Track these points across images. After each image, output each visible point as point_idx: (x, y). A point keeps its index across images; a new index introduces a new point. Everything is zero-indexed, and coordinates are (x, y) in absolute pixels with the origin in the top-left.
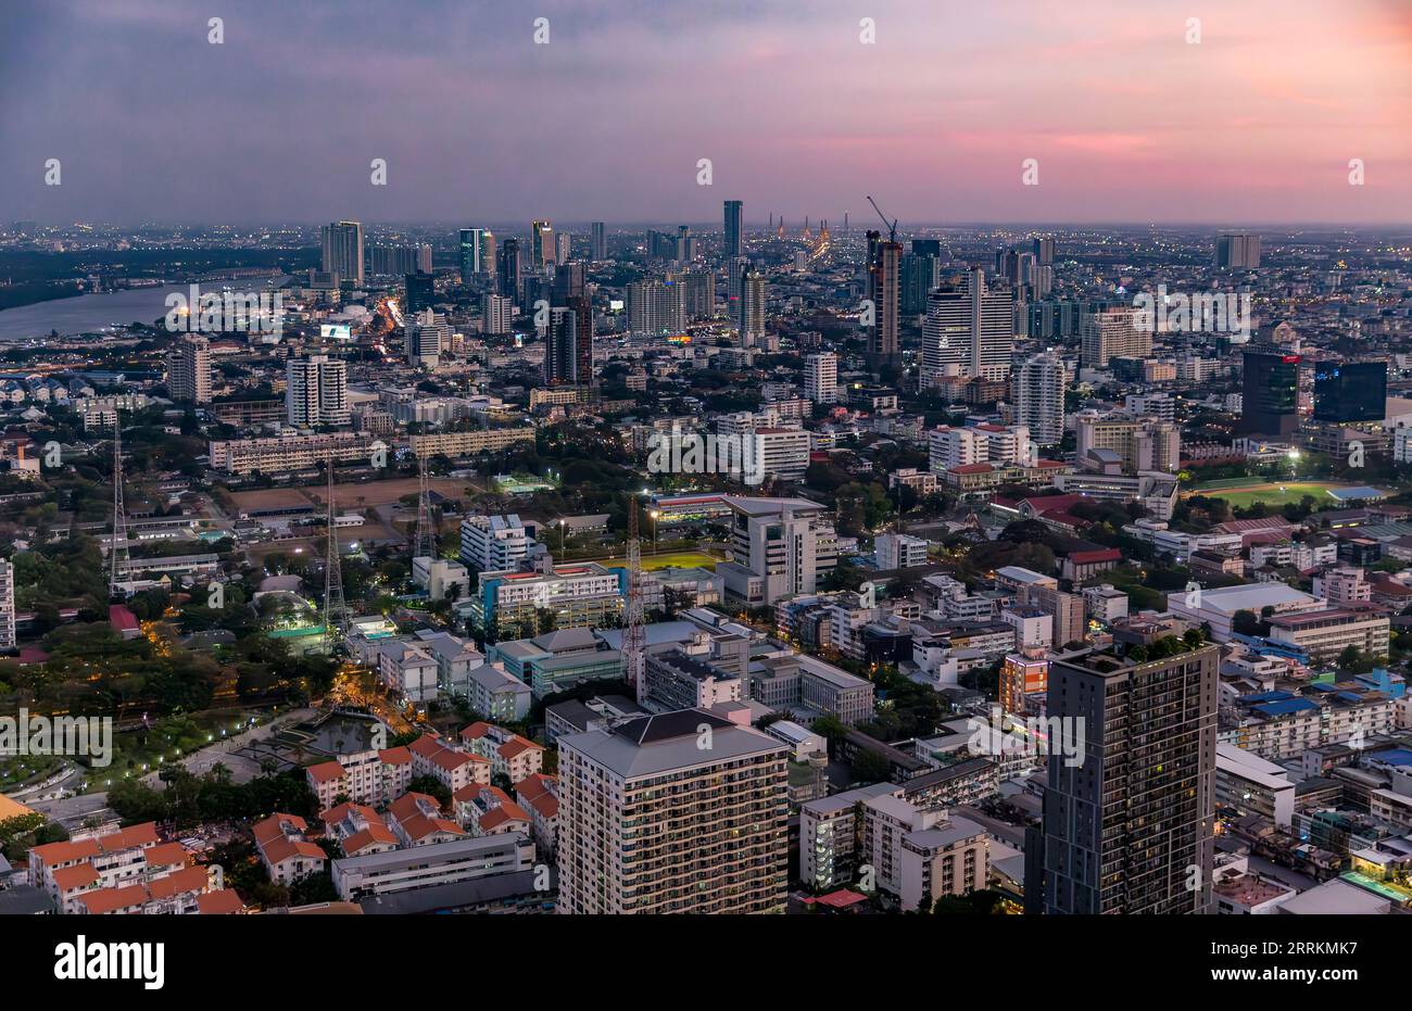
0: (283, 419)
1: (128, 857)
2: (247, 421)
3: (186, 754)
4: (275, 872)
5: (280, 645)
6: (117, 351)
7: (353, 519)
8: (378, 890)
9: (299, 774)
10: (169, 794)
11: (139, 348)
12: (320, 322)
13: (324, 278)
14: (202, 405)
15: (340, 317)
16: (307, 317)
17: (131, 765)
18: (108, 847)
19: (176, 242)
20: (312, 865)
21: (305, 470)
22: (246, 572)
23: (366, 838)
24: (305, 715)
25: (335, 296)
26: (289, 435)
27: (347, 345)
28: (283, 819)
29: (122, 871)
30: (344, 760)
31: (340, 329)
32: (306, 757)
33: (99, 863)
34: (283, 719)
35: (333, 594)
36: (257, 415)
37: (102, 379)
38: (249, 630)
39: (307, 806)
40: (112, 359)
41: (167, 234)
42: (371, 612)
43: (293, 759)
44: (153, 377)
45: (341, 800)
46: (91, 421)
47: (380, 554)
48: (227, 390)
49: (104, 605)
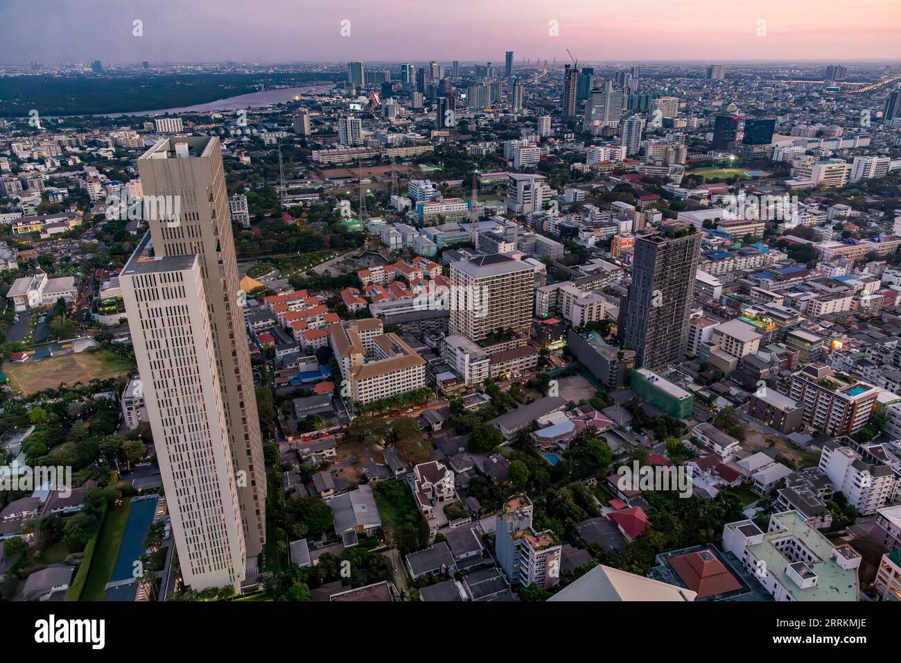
0: (338, 141)
1: (298, 301)
2: (325, 143)
3: (314, 266)
4: (350, 308)
5: (345, 228)
6: (274, 114)
7: (367, 181)
8: (386, 314)
9: (355, 274)
10: (310, 280)
11: (282, 113)
12: (349, 103)
13: (349, 85)
14: (307, 136)
15: (356, 101)
16: (344, 101)
17: (295, 270)
18: (290, 298)
19: (291, 70)
20: (362, 305)
21: (349, 162)
22: (330, 200)
23: (380, 297)
24: (355, 253)
25: (354, 92)
26: (341, 148)
27: (360, 112)
28: (351, 290)
29: (297, 306)
30: (371, 269)
31: (357, 105)
32: (357, 268)
33: (289, 303)
34: (347, 254)
35: (363, 209)
36: (328, 140)
37: (269, 125)
38: (333, 222)
39: (359, 285)
40: (272, 118)
41: (287, 66)
42: (377, 216)
43: (352, 268)
44: (288, 125)
45: (371, 283)
46: (267, 142)
47: (378, 194)
48: (316, 130)
49: (279, 212)
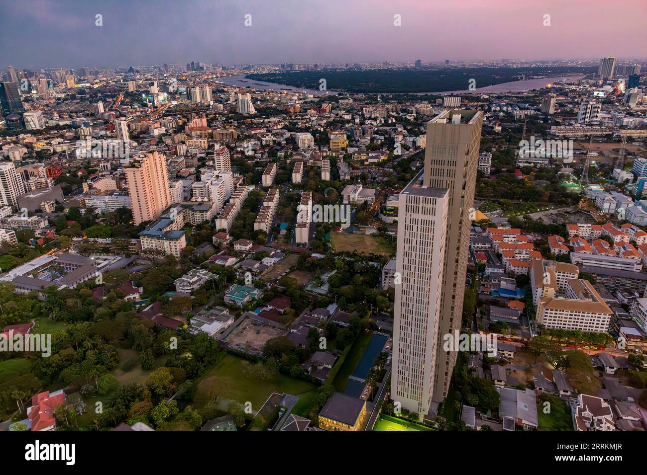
0: (576, 121)
1: (512, 236)
2: (564, 120)
3: (531, 213)
4: (553, 251)
5: (564, 188)
6: (527, 97)
7: (595, 154)
8: (584, 264)
9: (564, 225)
10: (525, 223)
11: (534, 97)
12: (594, 91)
13: (598, 76)
14: (550, 115)
15: (601, 89)
16: (589, 89)
17: (515, 213)
18: (506, 232)
19: (550, 65)
20: (564, 251)
21: (581, 137)
22: (557, 165)
23: (583, 248)
24: (569, 209)
25: (601, 82)
26: (577, 126)
27: (602, 98)
28: (557, 237)
29: (510, 239)
30: (579, 225)
31: (601, 93)
32: (567, 221)
33: (504, 236)
34: (561, 209)
35: (584, 176)
36: (567, 119)
37: (522, 105)
38: (555, 182)
39: (565, 235)
40: (525, 100)
41: (547, 62)
42: (596, 183)
43: (563, 221)
44: (537, 106)
45: (576, 236)
46: (517, 117)
47: (602, 166)
48: (559, 111)
49: (515, 169)
